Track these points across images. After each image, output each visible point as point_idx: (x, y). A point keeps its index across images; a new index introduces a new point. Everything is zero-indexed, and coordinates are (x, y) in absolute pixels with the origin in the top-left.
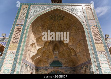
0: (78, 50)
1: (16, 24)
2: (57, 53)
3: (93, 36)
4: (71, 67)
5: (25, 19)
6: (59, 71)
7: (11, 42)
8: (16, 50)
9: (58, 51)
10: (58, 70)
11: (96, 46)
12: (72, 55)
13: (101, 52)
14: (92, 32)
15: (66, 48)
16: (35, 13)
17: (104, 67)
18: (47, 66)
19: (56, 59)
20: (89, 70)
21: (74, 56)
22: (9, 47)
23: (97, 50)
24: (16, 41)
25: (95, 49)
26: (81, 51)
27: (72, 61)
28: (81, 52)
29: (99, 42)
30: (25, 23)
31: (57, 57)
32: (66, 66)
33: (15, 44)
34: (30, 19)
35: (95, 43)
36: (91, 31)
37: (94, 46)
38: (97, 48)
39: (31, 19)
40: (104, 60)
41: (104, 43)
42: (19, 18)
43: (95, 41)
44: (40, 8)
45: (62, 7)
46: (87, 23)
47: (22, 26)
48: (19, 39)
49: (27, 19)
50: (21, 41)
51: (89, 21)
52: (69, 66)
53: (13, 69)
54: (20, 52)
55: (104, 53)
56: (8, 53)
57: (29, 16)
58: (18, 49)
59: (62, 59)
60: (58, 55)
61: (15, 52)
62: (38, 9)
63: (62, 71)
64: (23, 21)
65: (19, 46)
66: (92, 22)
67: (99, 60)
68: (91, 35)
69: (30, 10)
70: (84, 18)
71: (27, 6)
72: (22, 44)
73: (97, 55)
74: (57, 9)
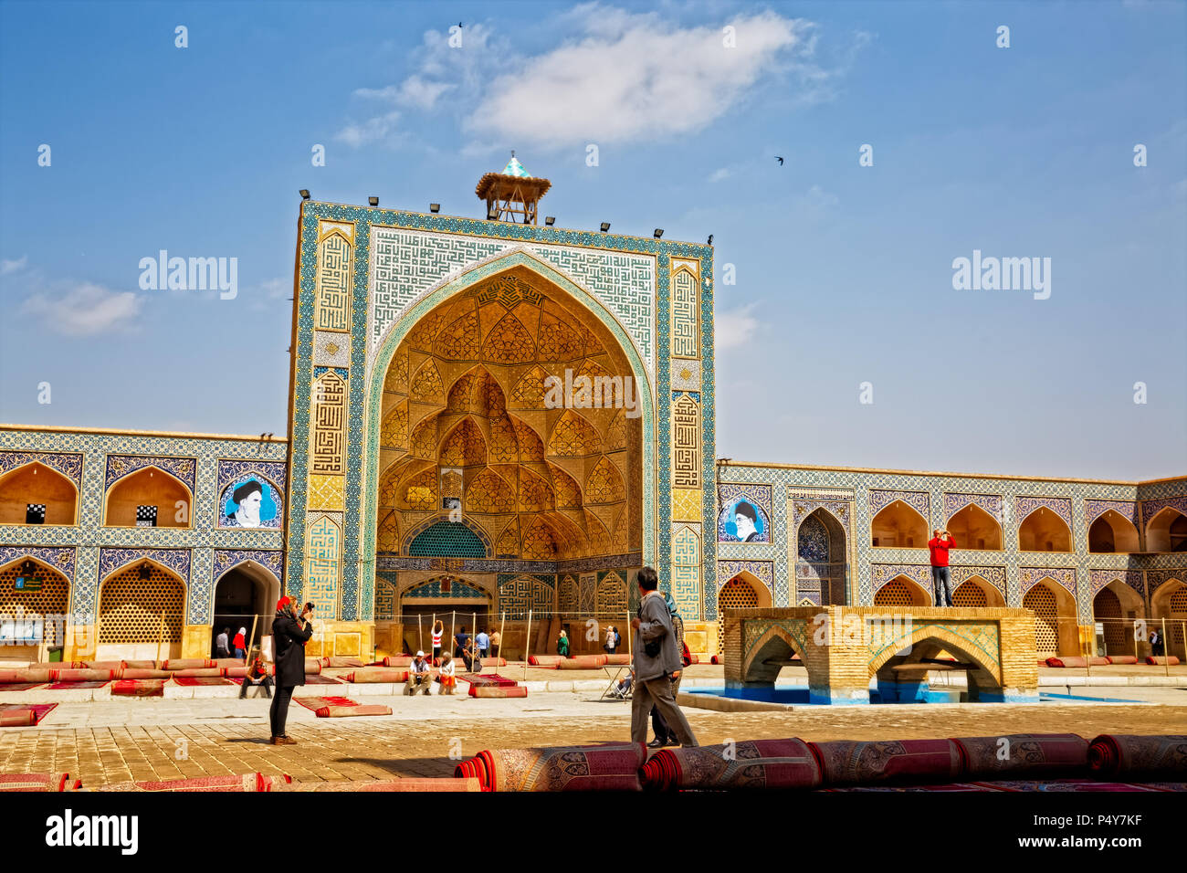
0: (594, 490)
1: (314, 363)
2: (460, 472)
3: (673, 449)
4: (532, 563)
5: (355, 331)
6: (462, 581)
7: (310, 467)
8: (341, 507)
9: (462, 463)
10: (462, 576)
11: (672, 498)
12: (559, 504)
13: (686, 524)
14: (673, 428)
15: (525, 457)
16: (403, 289)
17: (682, 580)
18: (394, 554)
20: (627, 589)
21: (565, 508)
22: (308, 492)
23: (672, 517)
24: (334, 464)
25: (665, 512)
26: (609, 499)
27: (544, 526)
28: (608, 504)
29: (691, 479)
30: (359, 358)
32: (503, 556)
33: (329, 478)
34: (378, 329)
35: (673, 483)
36: (668, 426)
37: (664, 500)
38: (676, 506)
39: (382, 331)
40: (688, 555)
41: (709, 486)
42: (317, 324)
43: (673, 478)
44: (424, 254)
45: (546, 254)
46: (663, 376)
47: (346, 377)
48: (344, 455)
49: (364, 332)
50: (355, 465)
51: (674, 368)
52: (526, 556)
53: (349, 587)
54: (363, 517)
55: (697, 528)
56: (309, 517)
57: (370, 313)
58: (352, 503)
59: (486, 513)
60: (461, 487)
61: (338, 518)
62: (415, 262)
63: (483, 584)
64: (345, 343)
65: (353, 491)
66: (685, 375)
67: (673, 555)
68: (664, 448)
69: (374, 268)
70: (652, 346)
71: (347, 230)
72: (364, 477)
73: (669, 537)
74: (521, 268)
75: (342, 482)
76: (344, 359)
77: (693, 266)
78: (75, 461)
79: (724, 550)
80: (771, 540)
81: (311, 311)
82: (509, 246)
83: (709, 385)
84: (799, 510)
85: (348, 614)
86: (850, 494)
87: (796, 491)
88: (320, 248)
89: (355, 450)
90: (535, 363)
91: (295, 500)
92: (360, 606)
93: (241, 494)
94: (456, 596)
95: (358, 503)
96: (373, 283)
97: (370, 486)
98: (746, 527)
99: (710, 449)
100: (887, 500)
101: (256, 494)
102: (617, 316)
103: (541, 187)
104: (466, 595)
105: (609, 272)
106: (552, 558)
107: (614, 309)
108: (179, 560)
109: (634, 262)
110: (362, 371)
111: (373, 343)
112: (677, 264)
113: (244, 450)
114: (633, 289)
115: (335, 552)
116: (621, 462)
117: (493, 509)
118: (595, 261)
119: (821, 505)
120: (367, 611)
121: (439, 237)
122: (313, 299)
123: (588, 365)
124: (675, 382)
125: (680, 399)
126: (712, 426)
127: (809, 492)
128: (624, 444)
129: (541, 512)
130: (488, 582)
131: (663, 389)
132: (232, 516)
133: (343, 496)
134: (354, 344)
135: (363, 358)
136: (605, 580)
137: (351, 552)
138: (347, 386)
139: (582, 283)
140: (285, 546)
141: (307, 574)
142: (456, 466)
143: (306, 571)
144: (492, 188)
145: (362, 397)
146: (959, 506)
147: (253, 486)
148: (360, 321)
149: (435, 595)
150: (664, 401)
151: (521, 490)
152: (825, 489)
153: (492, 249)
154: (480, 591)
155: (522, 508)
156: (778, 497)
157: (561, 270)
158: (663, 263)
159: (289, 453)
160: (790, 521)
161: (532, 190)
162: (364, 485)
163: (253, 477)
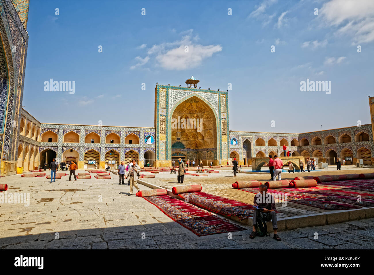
0: (206, 136)
1: (160, 114)
3: (222, 129)
4: (193, 149)
7: (160, 133)
8: (165, 140)
10: (181, 152)
12: (199, 139)
13: (224, 142)
14: (222, 125)
16: (175, 100)
19: (179, 141)
20: (214, 154)
22: (159, 137)
23: (222, 141)
24: (164, 132)
26: (209, 138)
27: (195, 143)
28: (209, 139)
29: (225, 134)
30: (167, 113)
31: (179, 139)
32: (188, 148)
33: (163, 135)
37: (221, 138)
38: (223, 139)
39: (171, 108)
40: (225, 148)
41: (228, 135)
42: (160, 107)
43: (222, 134)
44: (178, 94)
45: (199, 94)
46: (220, 116)
47: (165, 117)
48: (165, 131)
49: (168, 108)
50: (167, 132)
51: (222, 114)
52: (192, 148)
53: (167, 154)
54: (169, 142)
55: (226, 143)
56: (160, 142)
57: (169, 105)
58: (167, 139)
59: (185, 141)
60: (180, 136)
61: (165, 142)
62: (177, 95)
63: (184, 153)
64: (165, 110)
65: (167, 137)
66: (224, 115)
67: (222, 148)
68: (220, 129)
69: (170, 97)
70: (218, 110)
71: (165, 90)
72: (169, 135)
73: (221, 145)
74: (195, 96)
75: (165, 135)
76: (165, 113)
77: (224, 96)
78: (120, 132)
79: (231, 147)
80: (239, 145)
81: (159, 105)
82: (193, 92)
83: (228, 117)
84: (243, 139)
85: (167, 159)
86: (252, 136)
87: (243, 136)
88: (160, 93)
89: (167, 130)
90: (195, 113)
91: (157, 139)
92: (169, 158)
93: (148, 138)
94: (179, 155)
95: (168, 139)
96: (169, 99)
97: (170, 136)
98: (234, 143)
99: (228, 129)
100: (258, 138)
101: (150, 138)
102: (212, 105)
103: (198, 81)
104: (181, 155)
105: (210, 97)
106: (197, 149)
107: (211, 104)
108: (138, 150)
109: (214, 95)
110: (168, 115)
111: (170, 110)
112: (222, 95)
113: (148, 130)
114: (214, 100)
115: (164, 148)
116: (212, 131)
117: (186, 140)
118: (208, 95)
119: (247, 139)
120: (170, 159)
121: (181, 91)
122: (159, 102)
123: (205, 114)
124: (222, 117)
125: (223, 120)
126: (228, 124)
127: (245, 136)
128: (212, 128)
129: (195, 140)
130: (185, 153)
131: (220, 118)
132: (146, 142)
133: (165, 138)
134: (166, 110)
135: (168, 113)
136: (208, 152)
137: (167, 148)
138: (165, 118)
139: (205, 99)
140: (156, 147)
141: (160, 152)
142: (179, 132)
143: (160, 151)
144: (189, 82)
145: (168, 120)
146: (270, 138)
147: (149, 136)
148: (167, 106)
149: (176, 155)
150: (220, 120)
151: (191, 136)
152: (248, 136)
153: (190, 93)
154: (184, 155)
155: (191, 140)
156: (240, 137)
157: (202, 97)
158: (219, 95)
159: (156, 130)
160: (242, 141)
161: (196, 82)
162: (169, 136)
163: (150, 135)
